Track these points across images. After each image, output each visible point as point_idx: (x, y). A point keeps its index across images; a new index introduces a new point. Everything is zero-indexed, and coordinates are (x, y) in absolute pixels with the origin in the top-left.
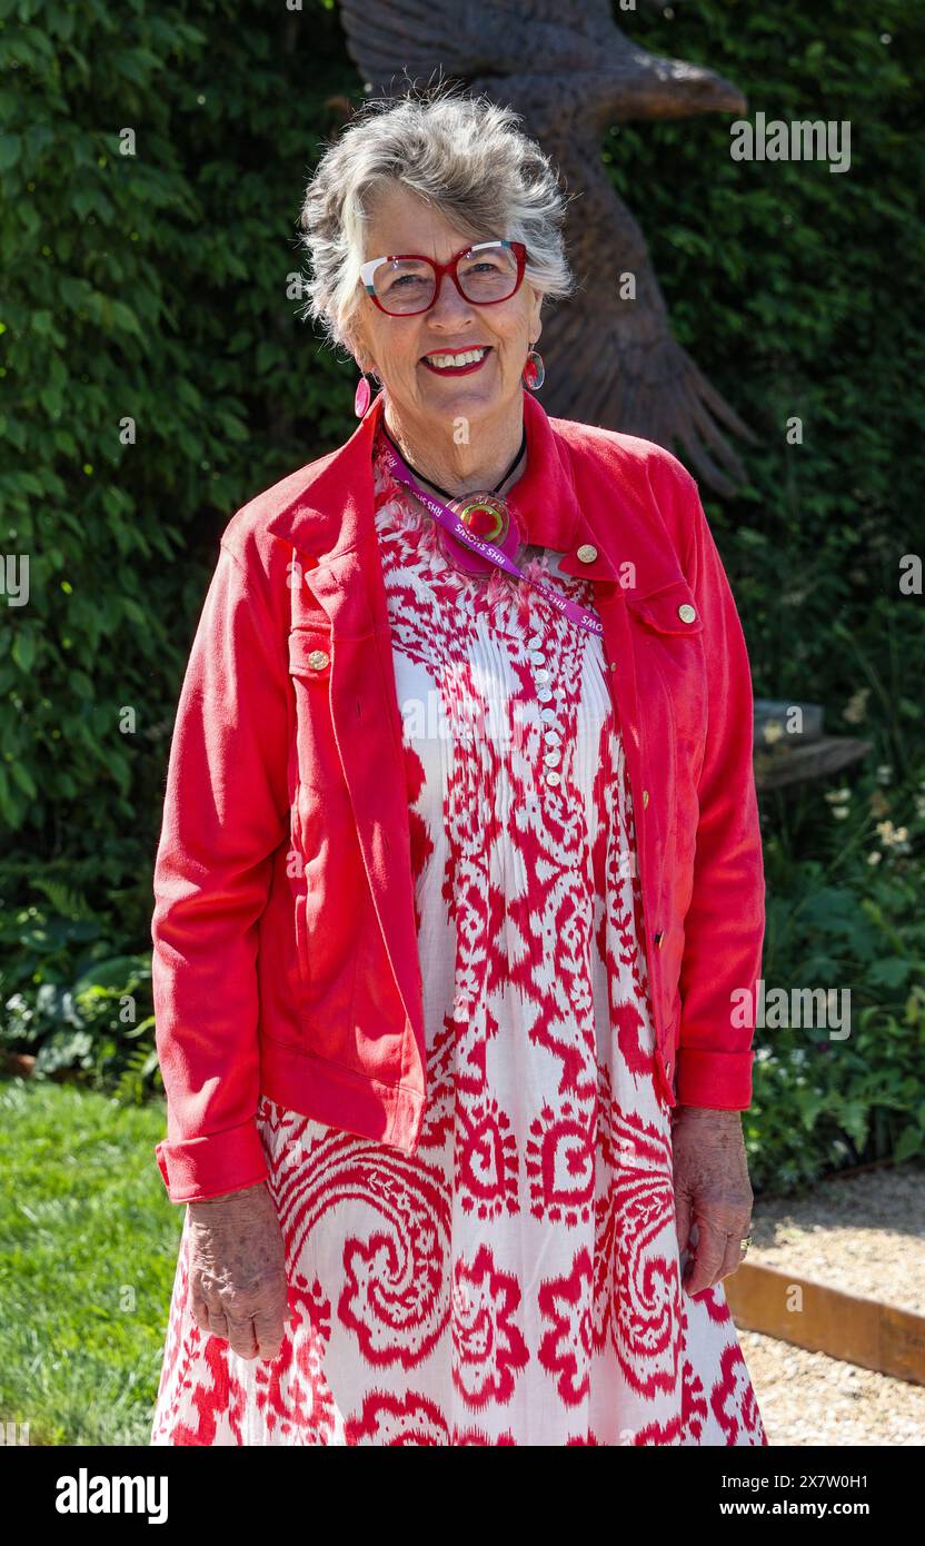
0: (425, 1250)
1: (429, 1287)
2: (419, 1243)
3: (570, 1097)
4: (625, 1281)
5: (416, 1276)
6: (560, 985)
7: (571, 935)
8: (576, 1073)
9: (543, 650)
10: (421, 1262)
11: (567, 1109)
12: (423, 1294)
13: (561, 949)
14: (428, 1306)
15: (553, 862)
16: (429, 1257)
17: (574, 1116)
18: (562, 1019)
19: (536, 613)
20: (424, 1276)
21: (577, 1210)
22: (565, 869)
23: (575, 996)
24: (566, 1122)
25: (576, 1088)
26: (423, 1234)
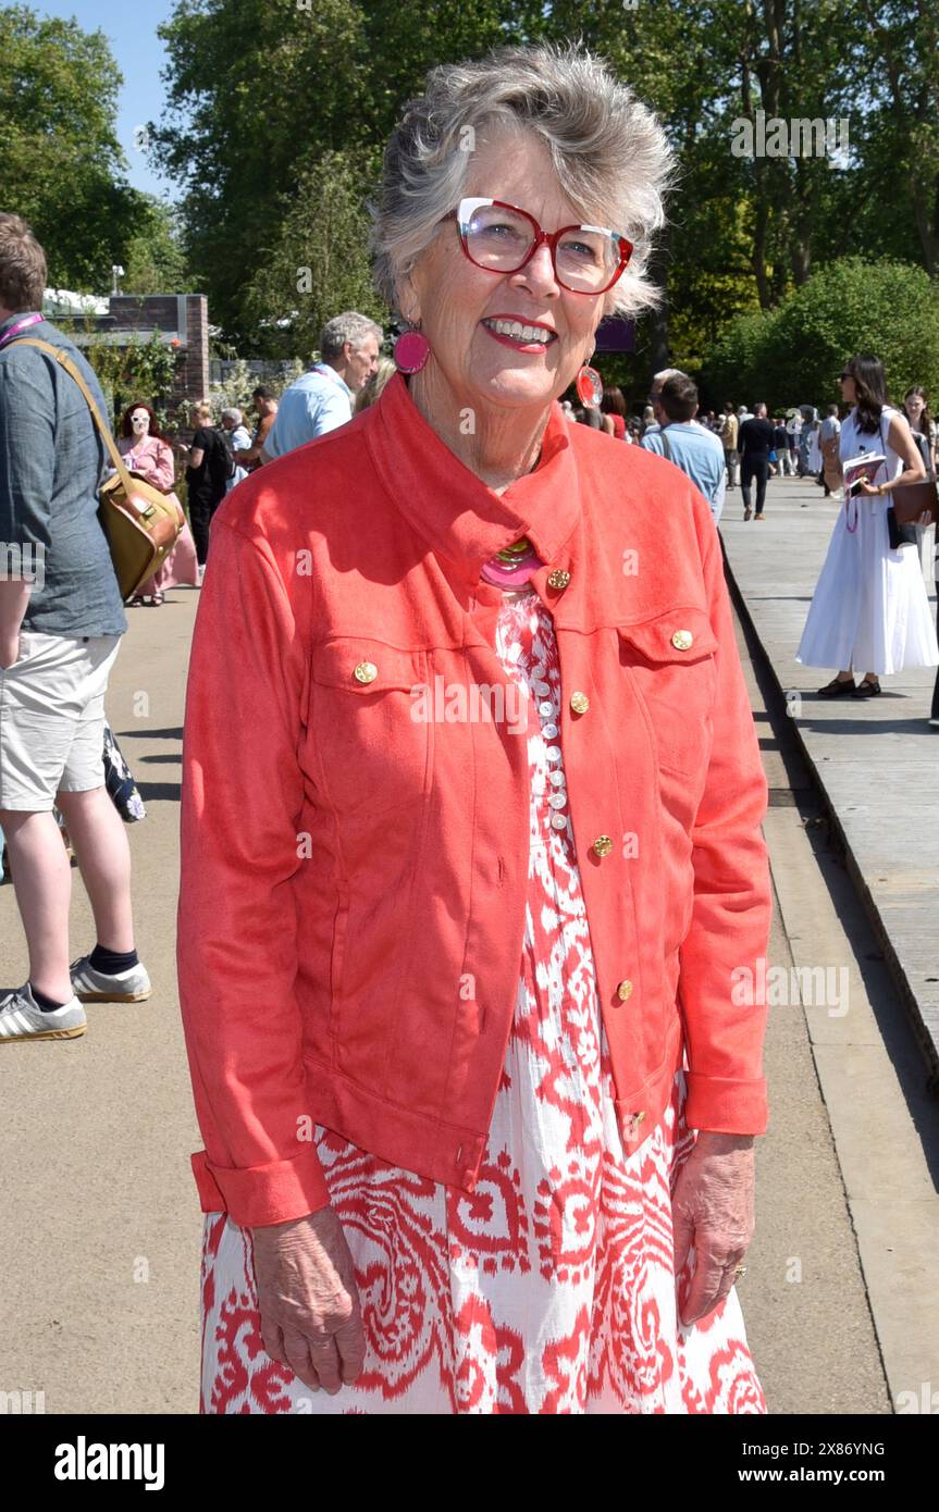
0: (409, 1292)
1: (409, 1328)
2: (402, 1285)
3: (576, 1155)
4: (627, 1327)
5: (398, 1315)
6: (566, 1039)
7: (578, 987)
8: (583, 1131)
9: (546, 679)
10: (403, 1303)
11: (574, 1168)
12: (404, 1334)
13: (568, 1003)
14: (406, 1346)
15: (558, 911)
16: (412, 1300)
17: (581, 1175)
18: (568, 1074)
19: (538, 639)
20: (405, 1318)
21: (580, 1269)
22: (571, 918)
23: (581, 1050)
24: (573, 1181)
25: (583, 1145)
26: (407, 1277)
